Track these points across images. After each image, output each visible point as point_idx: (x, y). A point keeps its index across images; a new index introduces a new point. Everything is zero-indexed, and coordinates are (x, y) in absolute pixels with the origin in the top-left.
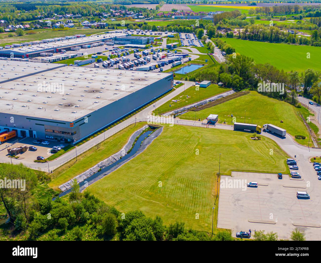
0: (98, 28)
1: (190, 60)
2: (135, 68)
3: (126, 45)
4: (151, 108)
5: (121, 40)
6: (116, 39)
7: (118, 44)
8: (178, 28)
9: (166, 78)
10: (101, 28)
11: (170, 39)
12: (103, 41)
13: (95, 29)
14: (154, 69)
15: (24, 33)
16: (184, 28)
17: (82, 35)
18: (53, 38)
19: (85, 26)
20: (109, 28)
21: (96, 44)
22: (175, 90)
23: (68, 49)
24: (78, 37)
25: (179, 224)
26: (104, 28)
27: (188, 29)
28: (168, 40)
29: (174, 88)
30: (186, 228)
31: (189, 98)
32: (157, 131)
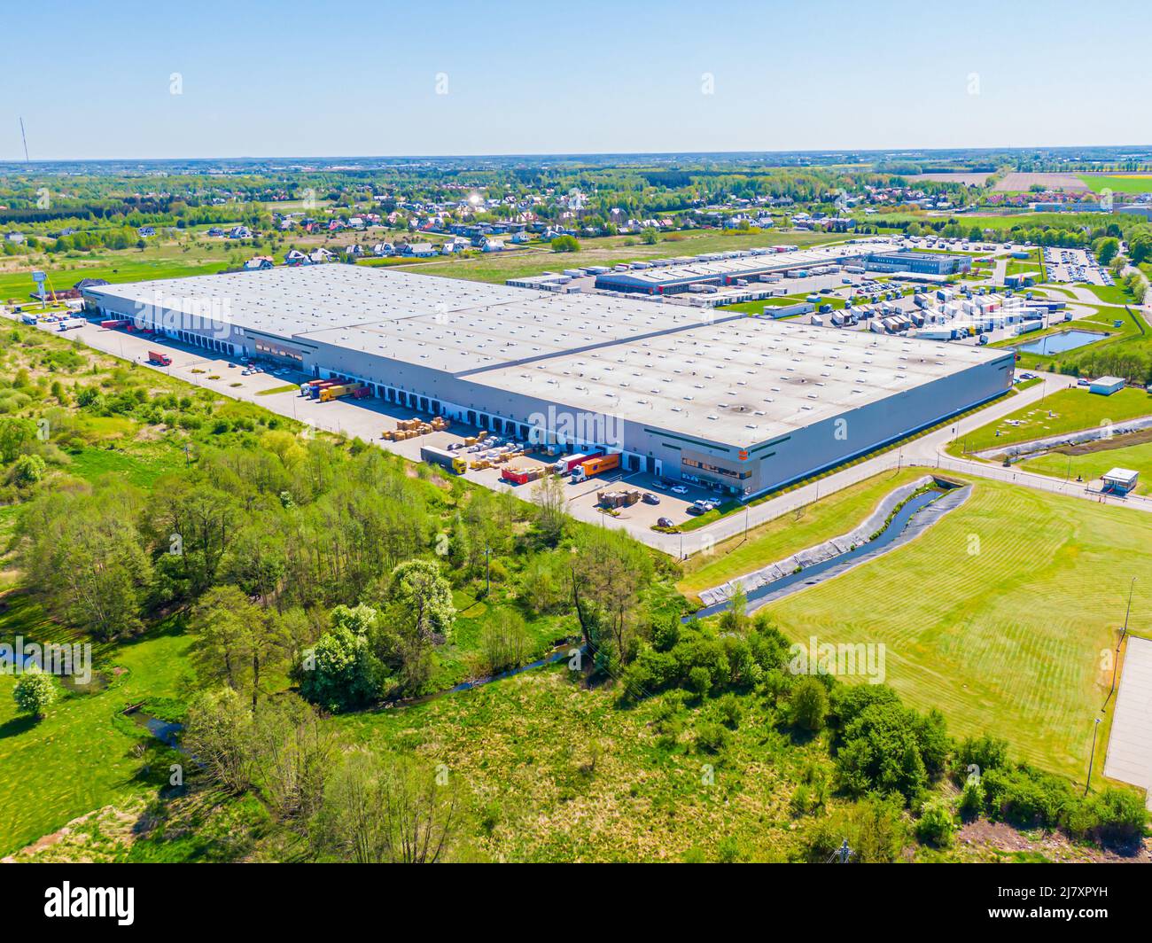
0: (830, 230)
1: (1068, 319)
2: (912, 331)
3: (895, 274)
4: (945, 435)
5: (886, 260)
6: (871, 258)
7: (875, 270)
8: (1043, 235)
9: (994, 363)
10: (838, 231)
11: (1016, 262)
12: (839, 261)
13: (821, 234)
14: (964, 337)
15: (659, 237)
16: (1061, 235)
17: (789, 247)
18: (721, 251)
19: (799, 225)
20: (856, 231)
21: (820, 269)
22: (1015, 393)
23: (754, 279)
24: (779, 251)
25: (993, 741)
26: (845, 231)
27: (1071, 239)
28: (1010, 264)
29: (1014, 388)
30: (1012, 757)
31: (1056, 419)
32: (954, 494)
